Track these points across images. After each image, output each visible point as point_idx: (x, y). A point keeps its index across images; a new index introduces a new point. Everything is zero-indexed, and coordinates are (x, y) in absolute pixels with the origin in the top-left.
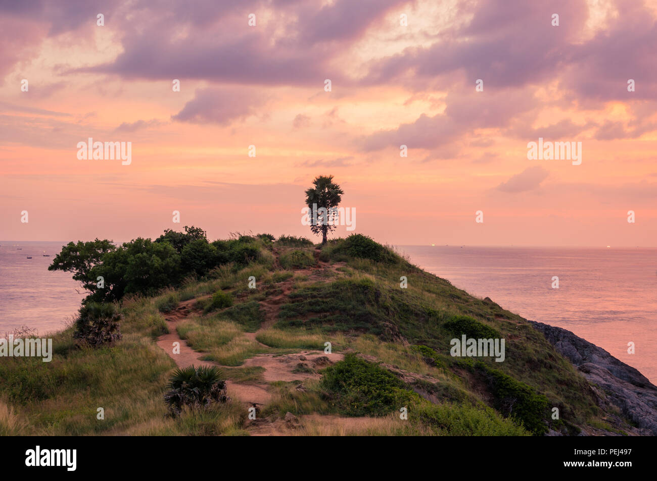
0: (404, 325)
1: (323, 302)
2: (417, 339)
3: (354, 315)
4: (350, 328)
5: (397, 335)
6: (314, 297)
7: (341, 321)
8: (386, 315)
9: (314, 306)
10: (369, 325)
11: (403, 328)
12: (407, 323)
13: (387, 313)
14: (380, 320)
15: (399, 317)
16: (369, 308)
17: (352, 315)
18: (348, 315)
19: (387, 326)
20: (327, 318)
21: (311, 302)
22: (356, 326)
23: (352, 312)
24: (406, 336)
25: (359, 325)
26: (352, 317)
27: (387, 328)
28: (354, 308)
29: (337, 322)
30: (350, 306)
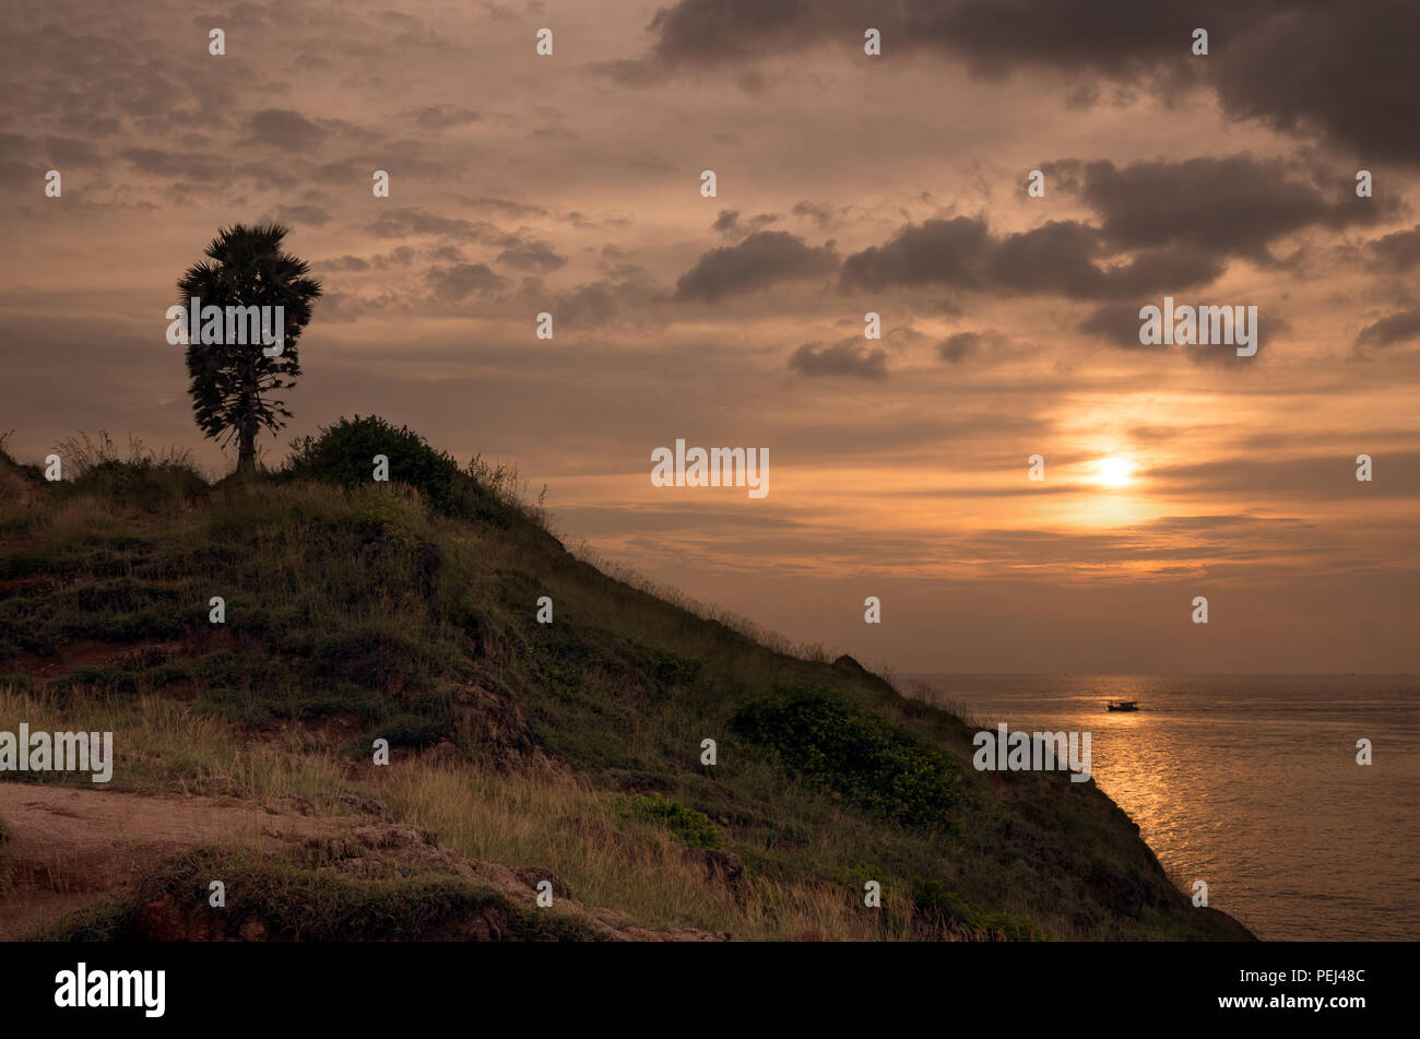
0: (552, 707)
1: (154, 594)
2: (621, 772)
3: (306, 651)
4: (283, 715)
5: (520, 746)
6: (117, 569)
7: (232, 680)
8: (466, 652)
9: (108, 608)
10: (373, 699)
11: (552, 724)
12: (566, 701)
13: (472, 646)
14: (438, 672)
15: (532, 671)
16: (380, 620)
17: (293, 651)
18: (272, 651)
19: (472, 702)
20: (165, 666)
21: (92, 591)
22: (310, 701)
23: (299, 635)
24: (567, 755)
25: (326, 698)
26: (296, 661)
27: (468, 713)
28: (304, 619)
29: (212, 686)
30: (290, 609)
